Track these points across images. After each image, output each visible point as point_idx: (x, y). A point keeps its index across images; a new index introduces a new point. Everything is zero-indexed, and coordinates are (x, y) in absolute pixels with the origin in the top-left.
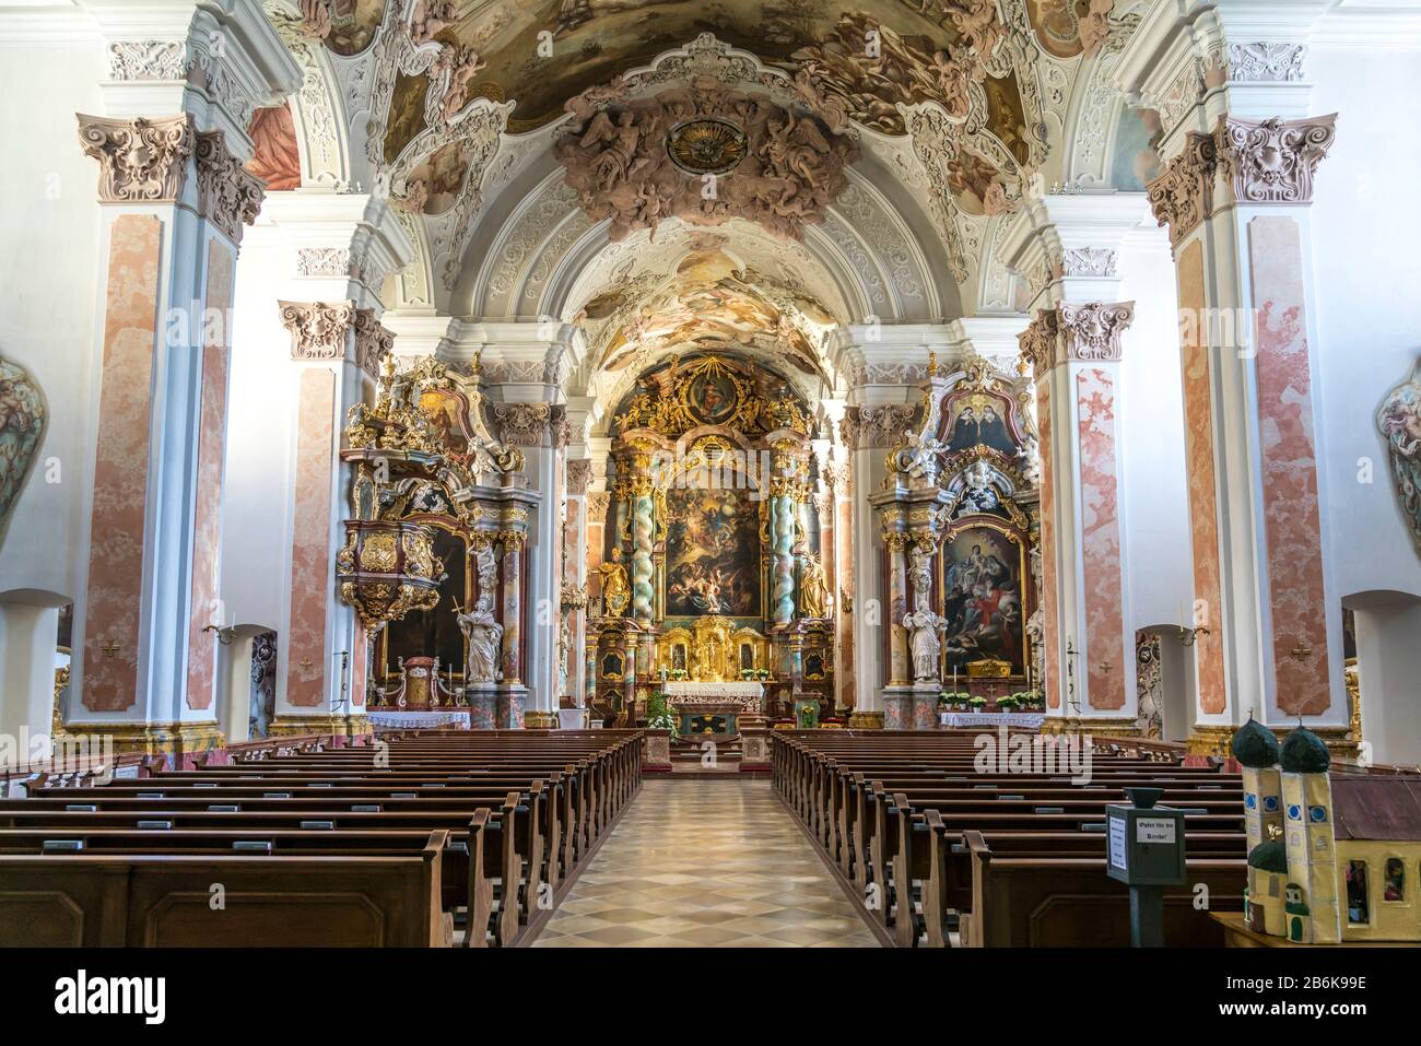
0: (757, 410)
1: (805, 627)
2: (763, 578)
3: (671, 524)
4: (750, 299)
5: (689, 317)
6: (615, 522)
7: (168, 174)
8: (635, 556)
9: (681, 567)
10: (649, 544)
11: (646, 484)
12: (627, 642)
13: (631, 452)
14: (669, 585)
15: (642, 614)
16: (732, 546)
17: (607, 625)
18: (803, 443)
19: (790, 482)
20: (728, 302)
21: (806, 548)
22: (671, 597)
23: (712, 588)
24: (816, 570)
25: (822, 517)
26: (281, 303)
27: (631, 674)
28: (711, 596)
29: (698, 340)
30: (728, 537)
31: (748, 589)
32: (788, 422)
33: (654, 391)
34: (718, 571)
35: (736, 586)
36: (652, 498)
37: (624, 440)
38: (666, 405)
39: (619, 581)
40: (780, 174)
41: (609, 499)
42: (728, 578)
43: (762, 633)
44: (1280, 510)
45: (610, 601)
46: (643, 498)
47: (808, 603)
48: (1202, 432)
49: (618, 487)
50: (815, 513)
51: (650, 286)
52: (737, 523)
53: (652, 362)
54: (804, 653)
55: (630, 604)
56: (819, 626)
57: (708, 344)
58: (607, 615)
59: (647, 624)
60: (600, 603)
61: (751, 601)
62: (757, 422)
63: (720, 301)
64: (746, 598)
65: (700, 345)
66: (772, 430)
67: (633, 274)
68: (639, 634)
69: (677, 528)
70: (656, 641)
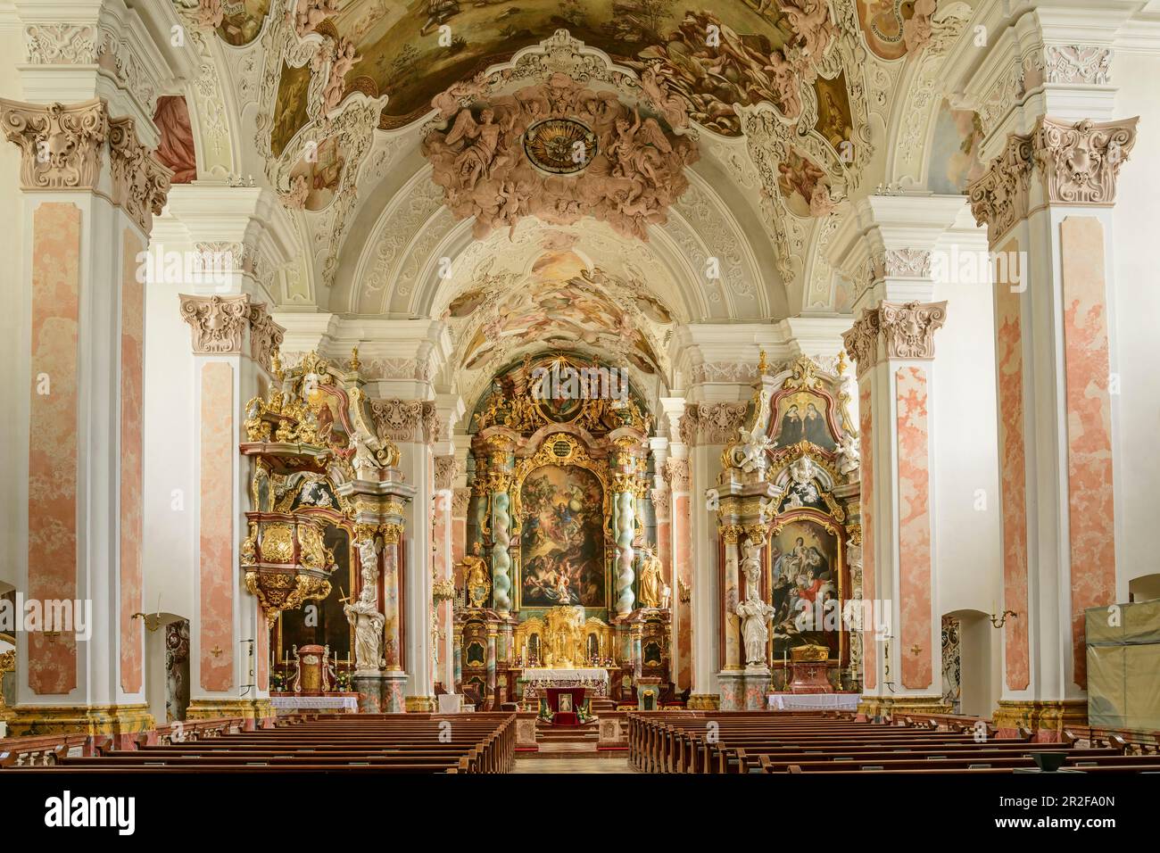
0: (600, 409)
1: (644, 617)
2: (607, 570)
3: (525, 519)
4: (597, 298)
5: (541, 316)
6: (476, 516)
7: (85, 160)
8: (495, 549)
9: (534, 560)
10: (506, 537)
11: (503, 480)
12: (488, 632)
13: (489, 449)
14: (524, 577)
15: (502, 605)
16: (580, 540)
17: (471, 615)
18: (641, 441)
19: (631, 478)
20: (577, 302)
21: (643, 542)
22: (527, 588)
23: (563, 579)
24: (654, 562)
25: (659, 511)
26: (181, 296)
27: (492, 663)
28: (562, 587)
29: (548, 340)
30: (576, 531)
31: (593, 581)
32: (629, 420)
33: (509, 389)
34: (568, 564)
35: (583, 578)
36: (508, 493)
37: (482, 437)
38: (520, 403)
39: (480, 573)
40: (626, 174)
41: (470, 494)
42: (576, 571)
43: (607, 622)
44: (1082, 499)
45: (472, 592)
46: (501, 493)
47: (646, 594)
48: (1015, 426)
49: (478, 483)
50: (652, 508)
51: (507, 285)
52: (584, 518)
53: (506, 361)
54: (644, 640)
55: (491, 596)
56: (657, 615)
57: (558, 344)
58: (470, 606)
59: (505, 614)
60: (463, 595)
61: (596, 592)
62: (601, 421)
63: (569, 300)
64: (592, 589)
65: (550, 345)
66: (615, 428)
67: (493, 272)
68: (499, 624)
69: (530, 522)
70: (514, 632)
